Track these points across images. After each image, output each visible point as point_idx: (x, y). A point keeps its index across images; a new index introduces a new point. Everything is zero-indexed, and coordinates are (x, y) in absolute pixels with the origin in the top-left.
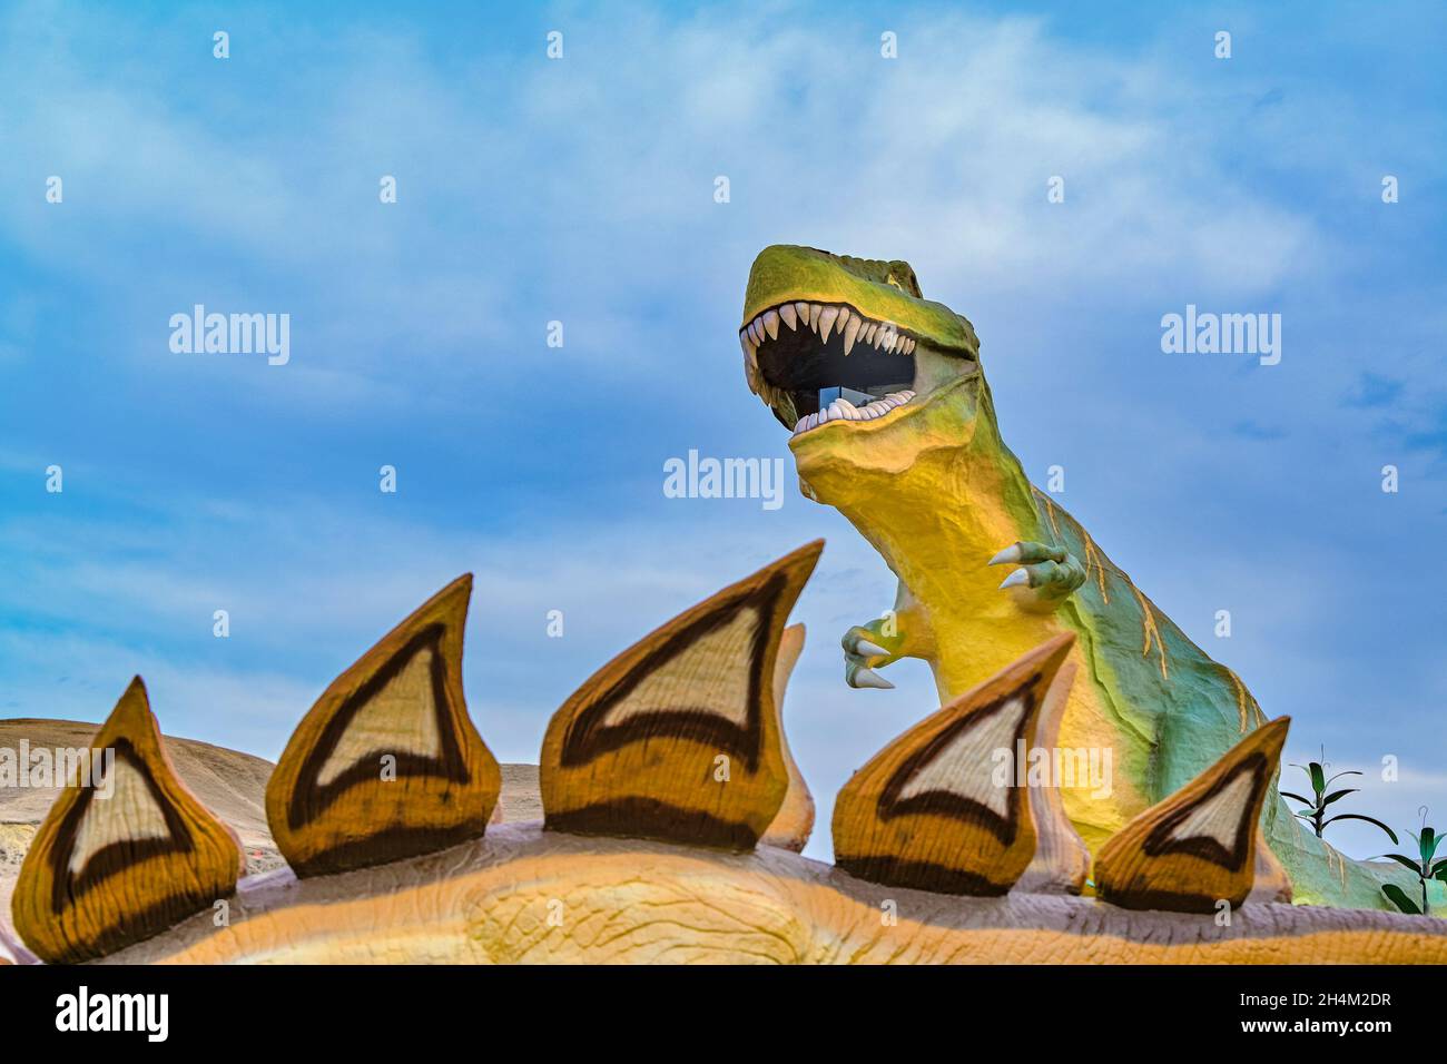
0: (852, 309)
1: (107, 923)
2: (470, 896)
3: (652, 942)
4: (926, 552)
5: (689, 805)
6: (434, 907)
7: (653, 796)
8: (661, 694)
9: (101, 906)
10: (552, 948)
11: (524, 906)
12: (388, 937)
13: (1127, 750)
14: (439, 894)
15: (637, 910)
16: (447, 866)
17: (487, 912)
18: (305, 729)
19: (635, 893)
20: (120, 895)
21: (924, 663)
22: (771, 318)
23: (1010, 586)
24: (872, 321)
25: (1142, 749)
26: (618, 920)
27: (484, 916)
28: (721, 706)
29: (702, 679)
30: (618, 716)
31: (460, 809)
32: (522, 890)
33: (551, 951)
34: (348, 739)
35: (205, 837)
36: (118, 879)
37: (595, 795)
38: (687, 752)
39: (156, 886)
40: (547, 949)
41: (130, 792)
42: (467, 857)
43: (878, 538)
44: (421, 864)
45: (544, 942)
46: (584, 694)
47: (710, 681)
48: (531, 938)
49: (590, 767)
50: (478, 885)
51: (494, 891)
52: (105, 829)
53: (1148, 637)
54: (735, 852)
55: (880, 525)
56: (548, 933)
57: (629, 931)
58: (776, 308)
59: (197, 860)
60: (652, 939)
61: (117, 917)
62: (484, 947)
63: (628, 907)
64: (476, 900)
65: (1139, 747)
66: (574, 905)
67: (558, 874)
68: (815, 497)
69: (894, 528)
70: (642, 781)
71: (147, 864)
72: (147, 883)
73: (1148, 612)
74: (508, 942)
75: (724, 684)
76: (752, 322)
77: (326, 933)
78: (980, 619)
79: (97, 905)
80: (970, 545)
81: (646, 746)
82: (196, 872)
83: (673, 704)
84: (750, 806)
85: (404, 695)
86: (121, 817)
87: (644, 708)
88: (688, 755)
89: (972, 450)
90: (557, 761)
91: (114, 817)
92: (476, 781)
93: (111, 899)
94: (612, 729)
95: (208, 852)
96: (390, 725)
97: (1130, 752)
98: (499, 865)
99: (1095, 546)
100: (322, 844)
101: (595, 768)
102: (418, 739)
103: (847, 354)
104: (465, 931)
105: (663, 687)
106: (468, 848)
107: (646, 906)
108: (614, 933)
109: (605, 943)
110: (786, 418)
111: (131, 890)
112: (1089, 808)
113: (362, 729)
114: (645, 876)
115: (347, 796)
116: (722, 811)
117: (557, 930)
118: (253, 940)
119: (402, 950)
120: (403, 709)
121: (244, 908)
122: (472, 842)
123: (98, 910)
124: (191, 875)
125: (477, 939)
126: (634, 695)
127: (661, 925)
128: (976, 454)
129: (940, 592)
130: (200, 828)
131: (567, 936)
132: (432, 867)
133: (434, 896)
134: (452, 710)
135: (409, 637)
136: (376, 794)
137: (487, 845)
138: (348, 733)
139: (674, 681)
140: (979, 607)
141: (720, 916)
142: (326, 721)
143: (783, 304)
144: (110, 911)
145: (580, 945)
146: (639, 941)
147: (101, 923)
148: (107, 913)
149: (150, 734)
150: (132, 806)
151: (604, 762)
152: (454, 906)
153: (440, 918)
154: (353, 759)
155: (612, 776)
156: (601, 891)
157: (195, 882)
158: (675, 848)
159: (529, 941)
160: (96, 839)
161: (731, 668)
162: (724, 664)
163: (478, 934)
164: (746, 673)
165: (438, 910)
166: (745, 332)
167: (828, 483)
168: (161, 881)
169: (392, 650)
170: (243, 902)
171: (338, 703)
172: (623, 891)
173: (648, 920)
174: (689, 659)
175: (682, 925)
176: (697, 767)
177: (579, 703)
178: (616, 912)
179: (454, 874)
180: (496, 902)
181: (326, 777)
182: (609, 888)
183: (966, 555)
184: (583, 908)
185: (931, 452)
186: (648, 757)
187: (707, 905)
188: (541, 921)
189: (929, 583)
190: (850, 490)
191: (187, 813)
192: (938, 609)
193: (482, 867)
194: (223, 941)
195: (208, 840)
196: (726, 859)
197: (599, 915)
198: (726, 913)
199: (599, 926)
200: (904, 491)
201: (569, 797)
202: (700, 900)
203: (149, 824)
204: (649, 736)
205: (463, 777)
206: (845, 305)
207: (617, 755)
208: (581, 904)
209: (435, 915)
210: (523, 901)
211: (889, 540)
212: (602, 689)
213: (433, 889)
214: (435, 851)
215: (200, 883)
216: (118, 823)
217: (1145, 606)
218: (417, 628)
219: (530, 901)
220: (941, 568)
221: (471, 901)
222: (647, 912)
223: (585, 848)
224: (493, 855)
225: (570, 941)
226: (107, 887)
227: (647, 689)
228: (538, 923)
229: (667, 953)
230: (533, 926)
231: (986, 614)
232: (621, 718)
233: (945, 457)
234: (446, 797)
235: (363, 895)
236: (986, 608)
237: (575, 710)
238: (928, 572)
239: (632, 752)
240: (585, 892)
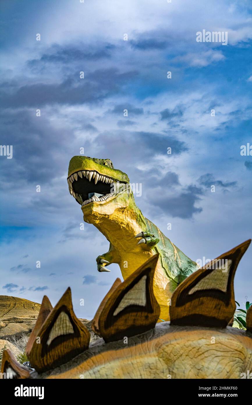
0: (97, 172)
1: (55, 359)
2: (157, 345)
3: (209, 356)
4: (117, 235)
5: (210, 315)
6: (147, 349)
7: (200, 314)
8: (204, 285)
9: (54, 354)
10: (183, 359)
11: (173, 348)
12: (136, 358)
13: (172, 285)
14: (148, 345)
15: (204, 347)
16: (148, 337)
17: (163, 350)
18: (111, 300)
19: (203, 342)
20: (59, 351)
21: (118, 264)
22: (76, 175)
23: (140, 244)
24: (102, 175)
25: (176, 285)
26: (200, 350)
27: (162, 351)
28: (220, 287)
29: (216, 280)
30: (192, 291)
31: (150, 320)
32: (172, 343)
33: (183, 360)
34: (122, 302)
35: (83, 333)
36: (59, 347)
37: (185, 314)
38: (210, 301)
39: (69, 347)
40: (181, 359)
41: (65, 321)
42: (152, 334)
43: (104, 232)
44: (140, 336)
45: (180, 358)
46: (183, 286)
47: (218, 280)
48: (176, 356)
49: (184, 306)
50: (158, 342)
51: (164, 344)
52: (57, 332)
53: (175, 255)
54: (221, 328)
55: (105, 228)
56: (181, 355)
57: (203, 353)
58: (77, 172)
59: (80, 339)
60: (210, 355)
61: (58, 357)
62: (163, 360)
63: (202, 346)
64: (159, 346)
65: (175, 284)
66: (187, 346)
67: (181, 338)
68: (88, 222)
69: (109, 229)
70: (198, 309)
71: (67, 342)
72: (67, 347)
73: (175, 249)
74: (170, 358)
75: (221, 281)
76: (70, 176)
77: (118, 358)
78: (132, 252)
79: (53, 354)
80: (129, 233)
81: (199, 300)
82: (80, 343)
83: (207, 287)
84: (226, 315)
85: (138, 289)
86: (62, 328)
87: (199, 289)
88: (211, 302)
89: (129, 208)
90: (174, 305)
91: (60, 328)
92: (154, 312)
93: (57, 352)
94: (191, 295)
95: (84, 337)
96: (134, 298)
97: (172, 286)
98: (162, 336)
99: (161, 232)
100: (113, 332)
101: (185, 306)
102: (141, 301)
103: (96, 184)
104: (157, 356)
105: (205, 283)
106: (151, 331)
107: (206, 346)
108: (199, 354)
109: (197, 357)
110: (79, 201)
111: (62, 349)
112: (162, 301)
113: (126, 299)
114: (205, 337)
115: (121, 319)
116: (219, 317)
117: (184, 354)
118: (98, 362)
119: (141, 362)
120: (138, 293)
121: (92, 352)
122: (152, 330)
123: (53, 356)
124: (78, 343)
125: (161, 358)
126: (197, 285)
127: (211, 351)
128: (130, 209)
129: (121, 245)
130: (82, 330)
131: (187, 356)
132: (143, 337)
133: (146, 346)
134: (150, 292)
135: (141, 272)
136: (128, 317)
137: (156, 330)
138: (123, 300)
139: (208, 281)
140: (132, 249)
141: (225, 347)
142: (117, 297)
143: (78, 171)
144: (56, 355)
145: (190, 358)
146: (206, 356)
147: (54, 359)
148: (55, 356)
149: (71, 304)
150: (65, 325)
151: (188, 305)
152: (153, 348)
153: (149, 352)
154: (123, 308)
155: (190, 308)
156: (194, 342)
157: (79, 346)
158: (207, 328)
159: (176, 358)
160: (55, 335)
161: (224, 276)
162: (222, 275)
163: (161, 356)
164: (227, 278)
165: (148, 350)
166: (69, 179)
167: (92, 218)
168: (71, 346)
169: (136, 276)
170: (91, 351)
171: (120, 292)
172: (200, 341)
173: (208, 349)
174: (212, 275)
175: (216, 350)
176: (213, 304)
177: (181, 288)
178: (199, 348)
179: (150, 339)
180: (165, 347)
181: (115, 314)
182: (196, 341)
183: (128, 236)
184: (190, 347)
185: (118, 209)
186: (200, 303)
187: (222, 344)
188: (179, 352)
189: (118, 243)
190: (97, 220)
191: (79, 326)
192: (121, 250)
193: (157, 337)
194: (89, 362)
195: (84, 334)
196: (220, 331)
197: (195, 349)
198: (227, 346)
199: (195, 352)
200: (112, 219)
201: (178, 315)
202: (220, 343)
203: (69, 330)
204: (200, 297)
205: (152, 311)
206: (95, 171)
207: (192, 303)
208: (189, 346)
209: (148, 351)
210: (173, 346)
211: (107, 232)
212: (188, 284)
213: (146, 344)
214: (143, 333)
215: (81, 346)
216: (61, 330)
217: (174, 247)
218: (143, 269)
219: (175, 346)
220: (121, 239)
221: (158, 347)
222: (207, 347)
223: (183, 330)
224: (159, 333)
225: (187, 357)
226: (56, 349)
227: (200, 284)
228: (178, 352)
229: (214, 359)
230: (177, 353)
231: (134, 251)
232: (193, 292)
233: (122, 210)
234: (147, 317)
235: (126, 347)
236: (133, 249)
237: (180, 290)
238: (118, 240)
239: (196, 302)
240: (190, 342)
